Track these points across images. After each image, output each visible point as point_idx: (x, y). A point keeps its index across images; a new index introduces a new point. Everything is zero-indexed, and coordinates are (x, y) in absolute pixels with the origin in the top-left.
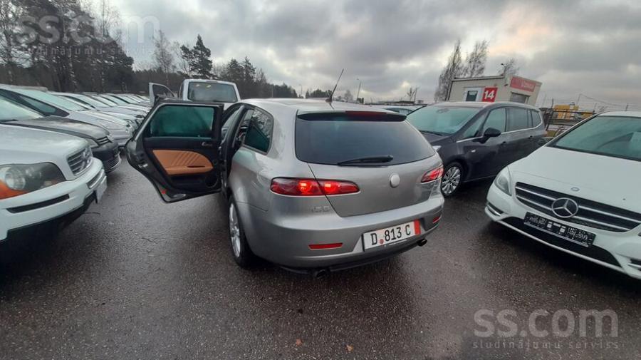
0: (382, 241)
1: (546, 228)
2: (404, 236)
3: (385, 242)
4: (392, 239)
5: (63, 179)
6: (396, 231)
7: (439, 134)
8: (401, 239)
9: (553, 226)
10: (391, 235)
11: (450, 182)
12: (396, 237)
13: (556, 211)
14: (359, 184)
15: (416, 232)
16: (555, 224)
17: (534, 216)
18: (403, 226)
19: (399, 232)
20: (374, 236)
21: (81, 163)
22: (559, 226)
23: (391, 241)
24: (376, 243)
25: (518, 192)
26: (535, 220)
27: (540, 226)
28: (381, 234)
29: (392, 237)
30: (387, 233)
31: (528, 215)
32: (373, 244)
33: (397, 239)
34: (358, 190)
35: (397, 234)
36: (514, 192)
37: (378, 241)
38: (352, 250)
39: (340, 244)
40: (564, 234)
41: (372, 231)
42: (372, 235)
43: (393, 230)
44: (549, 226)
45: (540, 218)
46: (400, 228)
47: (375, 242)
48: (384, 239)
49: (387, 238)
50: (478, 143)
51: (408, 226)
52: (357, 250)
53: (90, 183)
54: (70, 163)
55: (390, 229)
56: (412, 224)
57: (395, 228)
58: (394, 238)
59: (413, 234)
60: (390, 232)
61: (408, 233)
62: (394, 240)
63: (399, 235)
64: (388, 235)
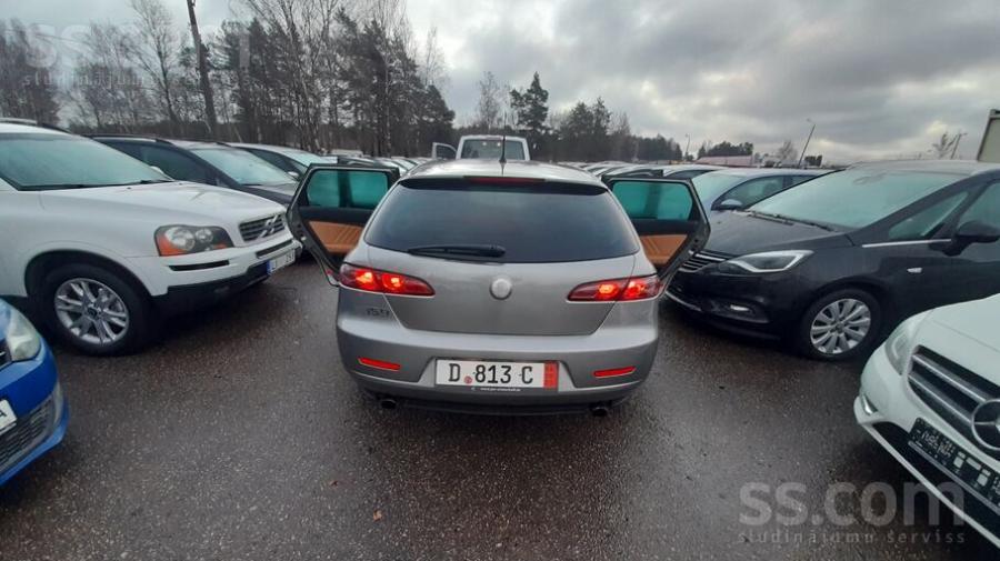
0: (468, 380)
1: (951, 467)
2: (516, 383)
3: (474, 383)
4: (490, 382)
5: (230, 245)
7: (824, 228)
8: (507, 385)
9: (966, 466)
10: (489, 375)
11: (839, 330)
12: (497, 379)
13: (977, 428)
14: (434, 285)
15: (546, 382)
16: (970, 461)
17: (931, 430)
18: (516, 368)
19: (506, 374)
20: (455, 368)
21: (262, 231)
22: (978, 467)
23: (485, 384)
24: (458, 379)
25: (916, 368)
26: (932, 441)
27: (941, 458)
28: (468, 368)
29: (489, 378)
30: (481, 370)
31: (920, 425)
32: (451, 380)
33: (500, 384)
34: (432, 294)
35: (500, 373)
36: (907, 367)
37: (462, 377)
38: (417, 381)
39: (397, 366)
40: (985, 491)
41: (454, 359)
42: (452, 366)
43: (493, 368)
44: (958, 463)
45: (942, 438)
46: (509, 368)
47: (455, 377)
48: (473, 377)
49: (480, 377)
50: (941, 255)
51: (530, 369)
52: (424, 382)
53: (259, 254)
54: (242, 230)
55: (488, 365)
56: (539, 369)
57: (498, 365)
58: (494, 381)
59: (538, 384)
60: (487, 368)
61: (527, 379)
62: (492, 385)
63: (506, 378)
64: (483, 373)
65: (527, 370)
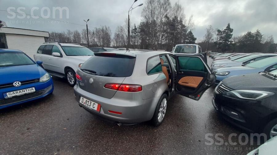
0: (84, 103)
2: (91, 107)
3: (85, 104)
6: (90, 103)
8: (89, 107)
10: (87, 102)
15: (97, 109)
18: (93, 103)
20: (83, 99)
23: (86, 105)
32: (82, 102)
33: (88, 106)
41: (83, 97)
43: (88, 102)
51: (95, 104)
55: (88, 100)
56: (97, 105)
57: (90, 101)
58: (88, 105)
61: (94, 107)
62: (87, 106)
63: (90, 105)
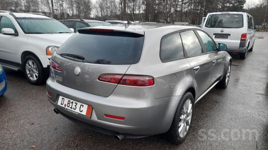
0: (65, 106)
2: (77, 111)
4: (70, 108)
6: (74, 104)
10: (71, 104)
12: (73, 107)
15: (87, 113)
18: (79, 104)
19: (75, 106)
20: (63, 100)
23: (69, 108)
24: (62, 104)
28: (66, 101)
29: (70, 106)
30: (69, 102)
32: (61, 104)
33: (73, 110)
35: (74, 106)
37: (64, 104)
38: (55, 102)
39: (51, 95)
41: (64, 96)
42: (63, 99)
43: (72, 103)
46: (77, 104)
55: (71, 101)
56: (86, 107)
57: (74, 102)
58: (71, 108)
59: (84, 113)
60: (71, 102)
61: (81, 110)
63: (75, 108)
64: (69, 104)
65: (82, 106)
